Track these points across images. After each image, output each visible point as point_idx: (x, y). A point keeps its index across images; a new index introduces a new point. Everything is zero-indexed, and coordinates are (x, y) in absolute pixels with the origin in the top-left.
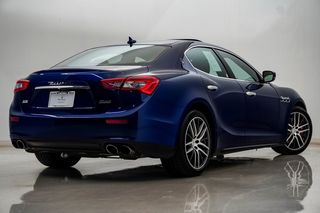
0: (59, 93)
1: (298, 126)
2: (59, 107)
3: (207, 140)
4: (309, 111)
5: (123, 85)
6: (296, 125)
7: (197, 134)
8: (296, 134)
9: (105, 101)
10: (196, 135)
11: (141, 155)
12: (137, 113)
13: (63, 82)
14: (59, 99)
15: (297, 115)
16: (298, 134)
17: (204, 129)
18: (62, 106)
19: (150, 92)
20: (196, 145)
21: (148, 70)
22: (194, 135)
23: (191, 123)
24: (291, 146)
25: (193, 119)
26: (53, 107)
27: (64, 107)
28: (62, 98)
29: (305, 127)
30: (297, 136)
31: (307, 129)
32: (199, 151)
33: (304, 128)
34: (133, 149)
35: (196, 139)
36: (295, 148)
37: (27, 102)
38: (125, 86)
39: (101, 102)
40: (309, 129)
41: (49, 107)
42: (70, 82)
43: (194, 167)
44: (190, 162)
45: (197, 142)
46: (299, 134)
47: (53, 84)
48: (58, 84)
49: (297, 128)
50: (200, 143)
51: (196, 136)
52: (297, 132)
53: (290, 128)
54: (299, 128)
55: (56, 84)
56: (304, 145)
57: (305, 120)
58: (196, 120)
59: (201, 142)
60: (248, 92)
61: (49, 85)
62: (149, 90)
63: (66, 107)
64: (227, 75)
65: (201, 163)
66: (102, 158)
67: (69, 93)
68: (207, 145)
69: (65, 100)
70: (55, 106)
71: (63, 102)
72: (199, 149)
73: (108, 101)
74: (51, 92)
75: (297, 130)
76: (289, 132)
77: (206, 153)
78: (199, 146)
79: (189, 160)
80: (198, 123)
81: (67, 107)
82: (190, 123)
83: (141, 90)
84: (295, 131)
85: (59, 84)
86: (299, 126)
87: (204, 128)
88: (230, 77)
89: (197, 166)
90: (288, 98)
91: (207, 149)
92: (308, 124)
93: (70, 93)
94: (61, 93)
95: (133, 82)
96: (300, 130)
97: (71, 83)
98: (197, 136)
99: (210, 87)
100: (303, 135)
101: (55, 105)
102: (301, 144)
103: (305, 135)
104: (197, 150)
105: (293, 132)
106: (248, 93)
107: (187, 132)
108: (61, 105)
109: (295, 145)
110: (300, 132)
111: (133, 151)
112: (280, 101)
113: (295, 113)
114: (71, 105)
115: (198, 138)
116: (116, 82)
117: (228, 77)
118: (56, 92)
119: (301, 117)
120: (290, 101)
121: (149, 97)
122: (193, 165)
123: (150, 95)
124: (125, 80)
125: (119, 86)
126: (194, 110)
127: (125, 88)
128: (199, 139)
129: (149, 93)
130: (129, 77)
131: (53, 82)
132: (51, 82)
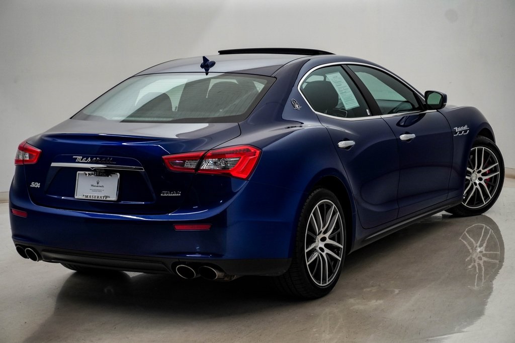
0: (92, 174)
1: (481, 169)
2: (94, 199)
3: (339, 234)
4: (498, 143)
5: (200, 164)
6: (478, 167)
7: (323, 228)
8: (477, 182)
9: (170, 192)
10: (321, 229)
12: (224, 213)
13: (98, 158)
14: (92, 185)
15: (480, 151)
16: (480, 182)
17: (335, 217)
18: (98, 197)
20: (322, 245)
21: (240, 131)
22: (319, 229)
23: (314, 213)
24: (470, 203)
25: (317, 206)
26: (84, 198)
27: (102, 199)
28: (98, 183)
29: (493, 169)
30: (480, 184)
31: (496, 172)
32: (327, 254)
33: (491, 171)
34: (220, 270)
35: (322, 236)
36: (476, 204)
37: (39, 187)
40: (499, 172)
41: (76, 197)
42: (110, 158)
43: (320, 283)
44: (314, 277)
45: (323, 239)
46: (482, 182)
47: (82, 160)
48: (89, 161)
49: (479, 172)
50: (328, 241)
51: (321, 231)
52: (480, 179)
53: (469, 174)
54: (483, 171)
55: (86, 160)
56: (491, 198)
57: (492, 158)
58: (321, 207)
59: (330, 239)
60: (403, 135)
61: (74, 161)
62: (243, 171)
63: (105, 199)
64: (367, 110)
65: (331, 273)
67: (109, 177)
68: (339, 242)
69: (103, 186)
70: (87, 197)
71: (100, 191)
72: (327, 251)
73: (176, 192)
74: (78, 172)
75: (479, 175)
76: (467, 180)
77: (338, 254)
78: (327, 246)
79: (312, 274)
80: (324, 209)
81: (108, 199)
82: (312, 214)
83: (231, 173)
84: (476, 178)
85: (91, 160)
86: (484, 169)
87: (334, 213)
88: (372, 115)
89: (324, 280)
90: (465, 128)
91: (339, 248)
92: (498, 163)
95: (217, 159)
96: (484, 174)
97: (111, 161)
98: (323, 230)
99: (342, 144)
100: (489, 183)
101: (87, 195)
102: (486, 197)
103: (493, 182)
104: (324, 254)
105: (474, 178)
106: (403, 137)
107: (308, 230)
108: (97, 195)
109: (476, 199)
110: (484, 178)
111: (220, 275)
112: (453, 135)
113: (476, 148)
114: (113, 197)
115: (325, 232)
116: (188, 160)
117: (369, 114)
118: (87, 173)
119: (486, 153)
120: (468, 131)
121: (245, 183)
122: (318, 279)
123: (247, 179)
124: (203, 158)
125: (193, 167)
127: (203, 170)
128: (327, 235)
129: (244, 176)
130: (209, 150)
131: (81, 157)
132: (78, 157)
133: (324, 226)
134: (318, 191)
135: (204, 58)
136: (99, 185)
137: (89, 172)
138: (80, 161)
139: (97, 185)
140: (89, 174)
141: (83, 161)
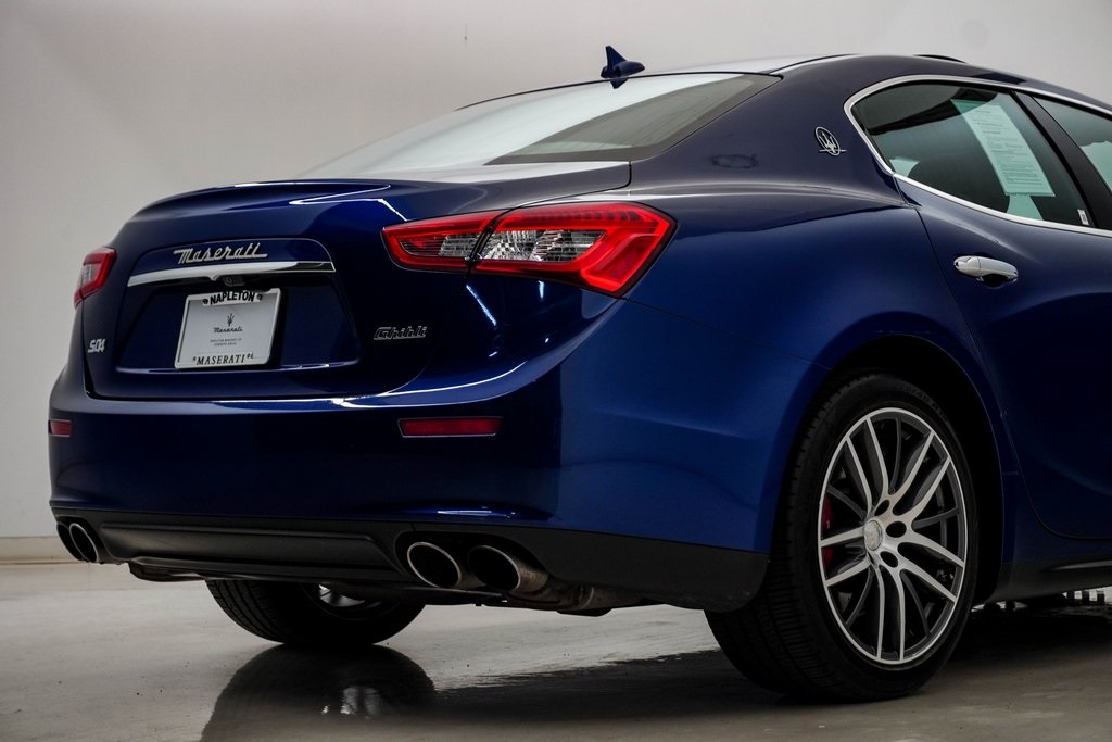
0: (219, 299)
2: (216, 365)
3: (953, 524)
5: (480, 247)
7: (889, 494)
9: (399, 329)
10: (885, 495)
11: (586, 593)
13: (227, 249)
14: (217, 330)
18: (225, 360)
19: (618, 278)
20: (890, 545)
21: (628, 177)
22: (876, 494)
23: (854, 439)
25: (867, 418)
26: (195, 365)
27: (234, 364)
28: (230, 322)
32: (907, 574)
34: (531, 562)
35: (890, 517)
37: (102, 349)
38: (497, 251)
39: (385, 333)
41: (178, 365)
42: (256, 244)
43: (875, 654)
44: (850, 629)
45: (896, 530)
47: (191, 258)
48: (208, 259)
50: (912, 537)
51: (885, 503)
55: (201, 256)
58: (885, 427)
59: (917, 531)
61: (174, 263)
62: (609, 270)
63: (240, 363)
64: (1082, 213)
65: (917, 634)
66: (478, 605)
67: (256, 300)
68: (953, 548)
69: (240, 330)
70: (200, 361)
71: (232, 342)
72: (904, 564)
73: (415, 328)
74: (190, 298)
77: (948, 585)
78: (908, 550)
79: (844, 620)
80: (898, 442)
81: (248, 362)
82: (847, 438)
85: (212, 256)
87: (933, 459)
88: (1097, 227)
89: (891, 648)
91: (951, 567)
93: (260, 297)
94: (226, 302)
95: (534, 233)
97: (259, 251)
98: (895, 499)
99: (966, 264)
101: (202, 356)
104: (895, 572)
107: (830, 482)
108: (223, 355)
111: (532, 575)
114: (261, 356)
115: (901, 508)
116: (453, 236)
117: (1086, 223)
118: (208, 296)
121: (612, 307)
122: (870, 643)
123: (618, 295)
124: (494, 226)
125: (463, 254)
126: (876, 373)
127: (492, 262)
128: (908, 518)
129: (614, 285)
130: (512, 209)
131: (191, 250)
132: (184, 251)
133: (894, 488)
134: (872, 377)
135: (610, 51)
136: (233, 326)
137: (212, 295)
138: (188, 261)
139: (227, 327)
140: (213, 300)
141: (194, 260)
